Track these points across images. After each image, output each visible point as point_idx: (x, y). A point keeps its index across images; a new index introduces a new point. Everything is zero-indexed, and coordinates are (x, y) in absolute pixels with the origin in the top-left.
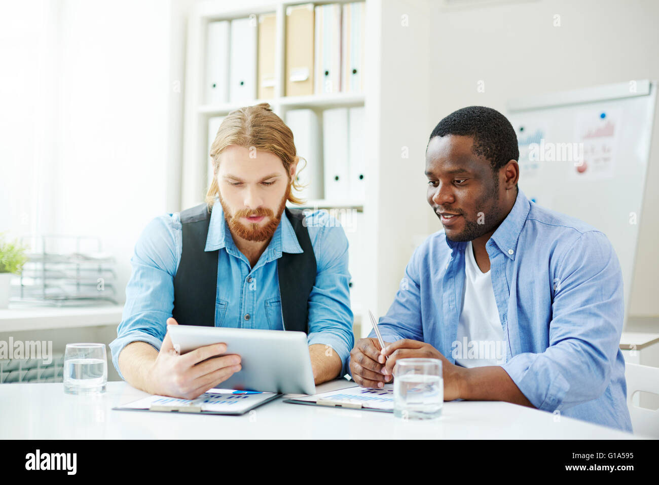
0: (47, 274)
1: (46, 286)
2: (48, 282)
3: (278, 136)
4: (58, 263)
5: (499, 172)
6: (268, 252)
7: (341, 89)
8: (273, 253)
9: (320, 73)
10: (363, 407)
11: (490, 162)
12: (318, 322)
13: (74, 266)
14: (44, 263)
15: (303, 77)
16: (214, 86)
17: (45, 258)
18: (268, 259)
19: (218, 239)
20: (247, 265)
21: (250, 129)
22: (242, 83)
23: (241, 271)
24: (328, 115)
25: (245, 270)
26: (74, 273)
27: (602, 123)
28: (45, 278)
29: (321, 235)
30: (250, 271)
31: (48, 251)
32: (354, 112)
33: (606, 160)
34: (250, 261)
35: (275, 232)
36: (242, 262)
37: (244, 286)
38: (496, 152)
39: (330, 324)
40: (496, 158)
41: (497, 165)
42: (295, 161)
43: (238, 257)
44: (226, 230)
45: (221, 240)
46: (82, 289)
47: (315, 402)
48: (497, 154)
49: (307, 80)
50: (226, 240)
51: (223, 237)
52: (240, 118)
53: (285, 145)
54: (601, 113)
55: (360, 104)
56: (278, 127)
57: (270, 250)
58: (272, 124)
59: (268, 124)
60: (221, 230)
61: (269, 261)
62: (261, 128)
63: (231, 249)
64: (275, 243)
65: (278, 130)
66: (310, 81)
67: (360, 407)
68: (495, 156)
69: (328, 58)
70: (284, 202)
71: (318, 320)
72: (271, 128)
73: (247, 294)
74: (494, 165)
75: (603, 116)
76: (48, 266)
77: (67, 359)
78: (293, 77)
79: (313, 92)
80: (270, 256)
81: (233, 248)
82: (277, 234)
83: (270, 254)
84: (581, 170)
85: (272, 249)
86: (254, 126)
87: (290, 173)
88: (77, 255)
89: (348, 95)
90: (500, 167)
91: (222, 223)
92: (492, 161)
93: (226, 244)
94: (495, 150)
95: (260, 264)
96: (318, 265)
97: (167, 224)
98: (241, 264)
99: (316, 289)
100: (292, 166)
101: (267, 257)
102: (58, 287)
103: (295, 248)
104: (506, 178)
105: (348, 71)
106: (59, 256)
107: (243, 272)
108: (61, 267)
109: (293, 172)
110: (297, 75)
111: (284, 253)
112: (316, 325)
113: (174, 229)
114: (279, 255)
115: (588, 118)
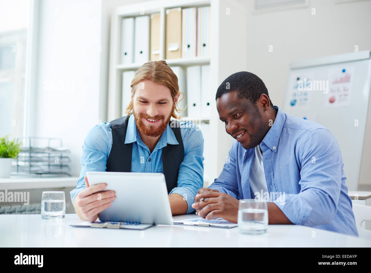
0: (32, 159)
1: (31, 166)
2: (32, 163)
3: (169, 77)
4: (38, 153)
5: (256, 103)
6: (159, 144)
7: (196, 55)
8: (162, 144)
9: (185, 47)
10: (210, 225)
11: (249, 100)
12: (181, 181)
13: (47, 155)
14: (30, 153)
15: (175, 49)
16: (126, 54)
17: (31, 150)
18: (159, 147)
19: (132, 137)
20: (148, 152)
21: (154, 71)
22: (141, 52)
23: (145, 155)
24: (190, 70)
25: (148, 154)
26: (47, 159)
27: (343, 75)
28: (31, 161)
29: (187, 134)
30: (150, 155)
31: (32, 146)
32: (204, 68)
33: (345, 95)
34: (150, 149)
35: (164, 132)
36: (145, 150)
37: (147, 164)
38: (251, 94)
39: (187, 182)
40: (252, 97)
41: (254, 100)
42: (178, 93)
43: (143, 147)
44: (137, 132)
45: (134, 137)
46: (51, 168)
47: (183, 223)
48: (251, 95)
49: (178, 50)
50: (137, 137)
51: (135, 135)
52: (149, 66)
53: (173, 83)
54: (342, 70)
55: (208, 63)
56: (170, 73)
57: (160, 142)
58: (167, 71)
59: (165, 70)
60: (134, 131)
61: (160, 149)
62: (161, 72)
63: (140, 142)
64: (163, 139)
65: (170, 74)
66: (179, 51)
67: (208, 225)
68: (251, 96)
69: (189, 37)
70: (170, 117)
71: (182, 180)
72: (166, 72)
73: (148, 168)
74: (252, 101)
75: (344, 71)
76: (32, 155)
77: (43, 200)
78: (170, 49)
79: (181, 56)
80: (160, 146)
81: (141, 142)
82: (165, 133)
83: (160, 144)
84: (332, 101)
85: (162, 142)
86: (156, 70)
87: (175, 100)
88: (49, 148)
89: (201, 58)
90: (256, 101)
91: (134, 128)
92: (250, 99)
93: (137, 140)
94: (250, 93)
95: (155, 150)
96: (185, 151)
97: (104, 128)
98: (144, 151)
99: (183, 163)
100: (176, 97)
101: (158, 146)
102: (38, 166)
103: (174, 142)
104: (263, 105)
105: (200, 45)
106: (38, 149)
107: (146, 156)
108: (40, 155)
109: (176, 101)
110: (172, 47)
111: (168, 144)
112: (180, 182)
113: (108, 131)
114: (165, 145)
115: (336, 72)
